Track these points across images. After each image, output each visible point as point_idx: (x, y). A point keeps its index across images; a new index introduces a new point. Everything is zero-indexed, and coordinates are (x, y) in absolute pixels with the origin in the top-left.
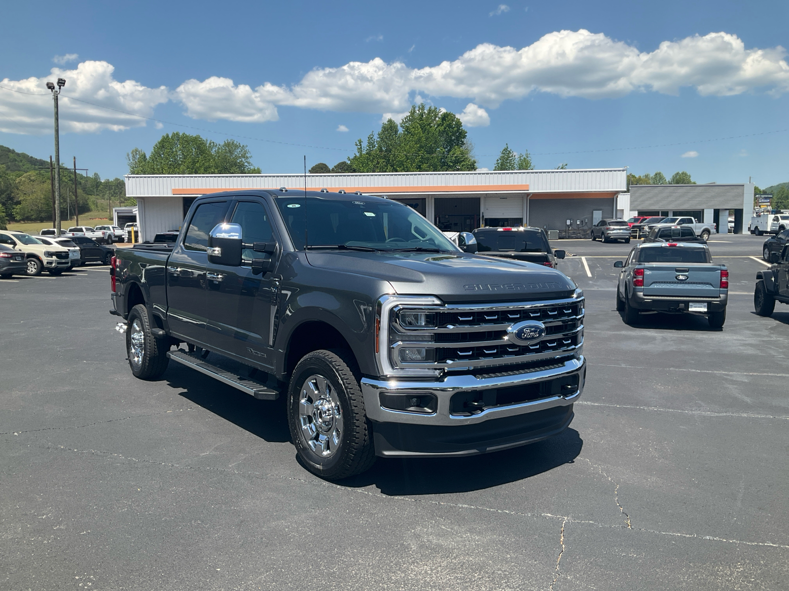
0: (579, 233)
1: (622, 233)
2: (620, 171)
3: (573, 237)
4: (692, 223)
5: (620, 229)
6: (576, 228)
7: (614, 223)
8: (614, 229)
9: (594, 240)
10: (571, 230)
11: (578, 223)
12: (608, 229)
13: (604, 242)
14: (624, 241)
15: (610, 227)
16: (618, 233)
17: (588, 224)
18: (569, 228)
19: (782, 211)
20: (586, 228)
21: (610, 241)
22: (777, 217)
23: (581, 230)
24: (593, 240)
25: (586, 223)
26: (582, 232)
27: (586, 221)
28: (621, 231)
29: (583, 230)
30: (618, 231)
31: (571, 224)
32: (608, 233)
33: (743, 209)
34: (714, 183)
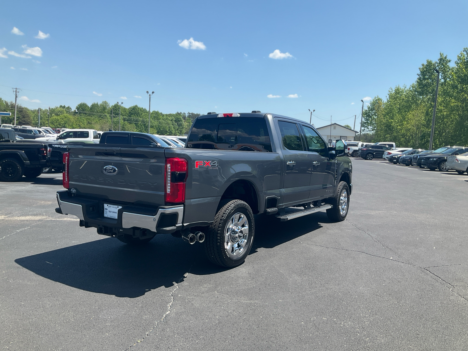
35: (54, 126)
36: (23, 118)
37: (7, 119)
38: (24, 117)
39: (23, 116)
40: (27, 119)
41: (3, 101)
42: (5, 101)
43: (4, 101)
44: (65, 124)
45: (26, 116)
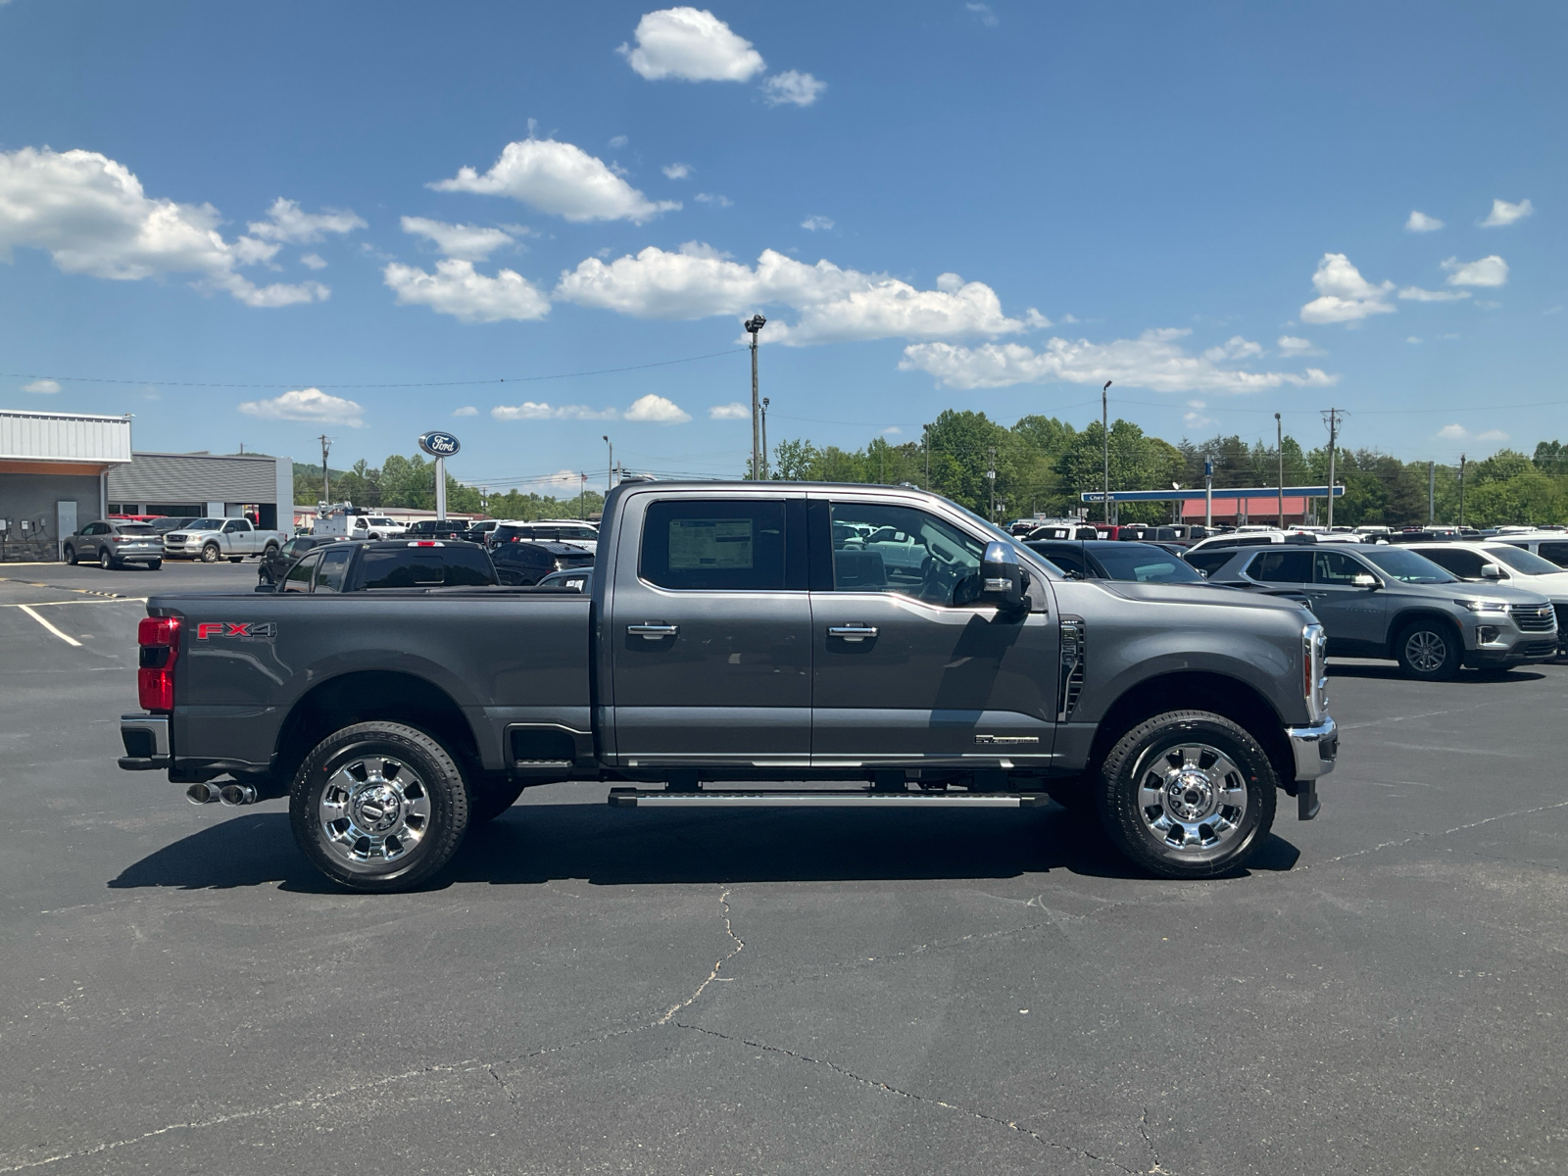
0: (29, 550)
1: (148, 549)
2: (117, 421)
3: (14, 557)
4: (249, 529)
5: (143, 542)
6: (20, 538)
7: (131, 529)
8: (131, 542)
9: (74, 563)
10: (8, 543)
11: (25, 527)
12: (118, 541)
13: (108, 568)
14: (146, 565)
15: (122, 536)
16: (139, 549)
17: (45, 529)
18: (4, 537)
19: (364, 509)
20: (42, 537)
21: (118, 564)
22: (363, 520)
23: (31, 542)
24: (71, 564)
25: (43, 527)
26: (34, 547)
27: (43, 522)
28: (146, 545)
29: (37, 542)
30: (140, 545)
31: (7, 529)
32: (119, 550)
33: (275, 505)
34: (206, 453)
35: (1485, 516)
36: (1397, 498)
37: (1346, 507)
38: (1401, 496)
39: (1398, 492)
40: (1410, 501)
41: (1338, 449)
42: (1344, 451)
43: (1341, 451)
44: (1525, 506)
45: (1406, 491)
